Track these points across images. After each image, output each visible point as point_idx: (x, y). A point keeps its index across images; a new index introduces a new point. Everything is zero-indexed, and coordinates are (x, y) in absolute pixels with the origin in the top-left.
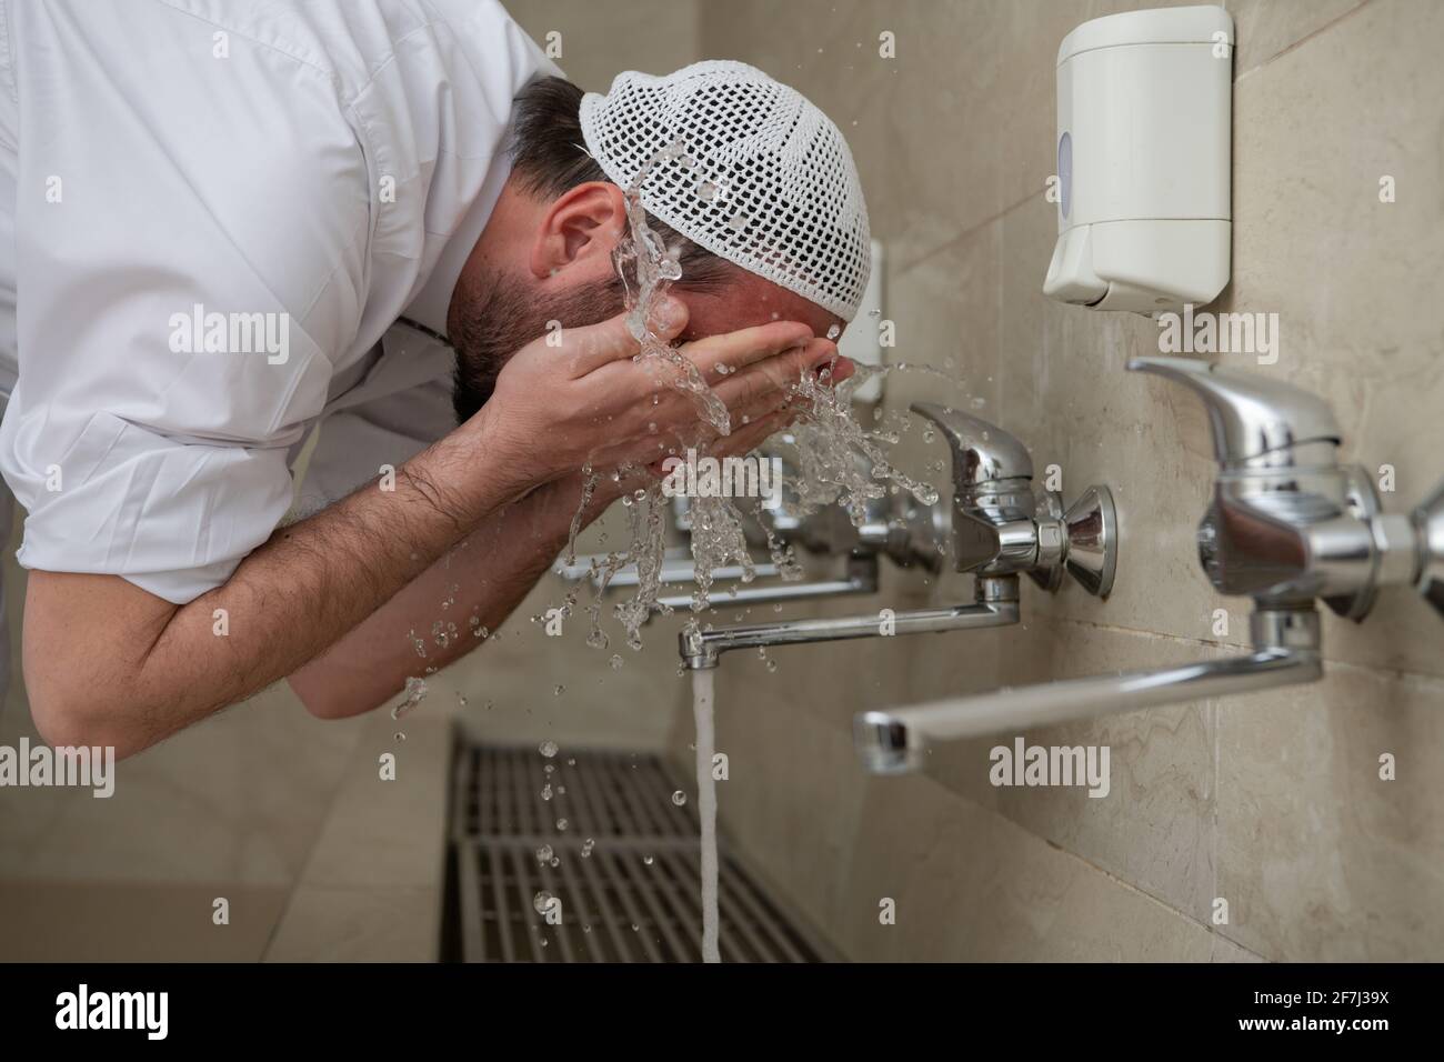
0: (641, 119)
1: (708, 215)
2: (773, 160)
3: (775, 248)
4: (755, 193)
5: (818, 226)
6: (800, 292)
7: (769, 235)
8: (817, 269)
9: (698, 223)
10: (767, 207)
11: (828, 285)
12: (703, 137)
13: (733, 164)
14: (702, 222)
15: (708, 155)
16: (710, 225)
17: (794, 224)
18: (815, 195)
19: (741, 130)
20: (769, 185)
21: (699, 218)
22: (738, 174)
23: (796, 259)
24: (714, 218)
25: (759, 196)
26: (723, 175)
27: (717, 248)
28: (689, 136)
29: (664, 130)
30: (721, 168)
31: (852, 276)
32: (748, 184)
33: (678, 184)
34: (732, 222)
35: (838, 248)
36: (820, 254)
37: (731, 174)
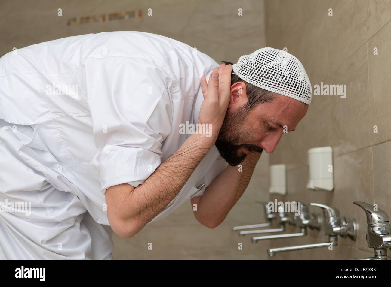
0: (246, 63)
1: (265, 81)
2: (279, 66)
3: (283, 87)
5: (293, 80)
6: (292, 97)
7: (281, 84)
8: (295, 91)
9: (263, 84)
10: (279, 77)
11: (299, 95)
13: (269, 68)
14: (264, 83)
15: (263, 67)
18: (291, 73)
19: (270, 60)
20: (279, 72)
21: (263, 83)
23: (289, 89)
24: (267, 82)
25: (277, 75)
26: (267, 71)
27: (269, 89)
28: (258, 64)
29: (252, 64)
30: (266, 70)
31: (305, 92)
32: (273, 72)
33: (257, 76)
34: (271, 82)
35: (300, 85)
36: (295, 87)
37: (269, 71)
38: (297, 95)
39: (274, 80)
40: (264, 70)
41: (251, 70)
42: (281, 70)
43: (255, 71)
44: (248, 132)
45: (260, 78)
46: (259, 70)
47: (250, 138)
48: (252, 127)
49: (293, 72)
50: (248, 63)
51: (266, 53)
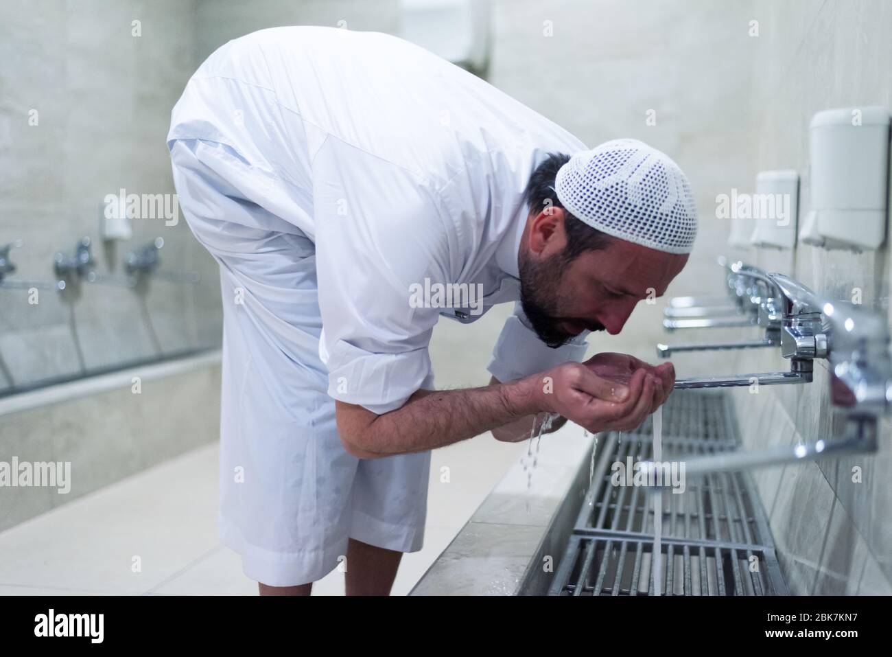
1: (594, 213)
4: (615, 201)
5: (648, 212)
6: (643, 244)
9: (591, 218)
10: (621, 207)
12: (592, 178)
13: (605, 188)
14: (593, 216)
15: (594, 186)
17: (635, 213)
18: (646, 199)
19: (609, 172)
20: (622, 196)
22: (607, 193)
23: (638, 229)
24: (597, 214)
25: (617, 202)
30: (600, 191)
32: (611, 197)
33: (582, 200)
34: (605, 216)
35: (662, 222)
37: (604, 194)
39: (610, 212)
40: (596, 192)
42: (626, 193)
43: (581, 192)
45: (587, 206)
46: (588, 190)
49: (652, 197)
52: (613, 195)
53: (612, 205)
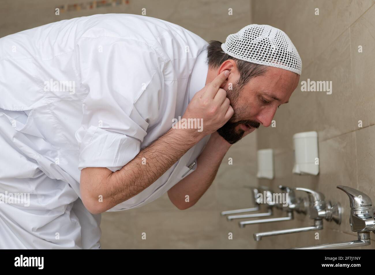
0: (234, 41)
1: (255, 56)
2: (267, 39)
3: (274, 59)
5: (283, 52)
6: (283, 68)
7: (272, 56)
8: (286, 62)
9: (254, 58)
10: (269, 50)
11: (290, 65)
12: (249, 39)
13: (258, 43)
14: (255, 58)
15: (251, 42)
16: (257, 58)
18: (280, 45)
19: (257, 35)
20: (268, 45)
22: (259, 44)
23: (280, 60)
24: (257, 56)
25: (266, 48)
26: (256, 46)
27: (260, 63)
28: (246, 40)
29: (240, 41)
30: (255, 44)
31: (295, 62)
32: (262, 46)
33: (247, 51)
34: (262, 56)
35: (290, 56)
36: (285, 58)
37: (258, 45)
38: (288, 66)
39: (264, 53)
40: (254, 45)
41: (240, 47)
42: (270, 43)
43: (244, 47)
44: (244, 107)
45: (250, 53)
46: (248, 46)
47: (247, 113)
48: (247, 102)
49: (282, 44)
50: (236, 41)
51: (252, 29)
52: (263, 45)
53: (264, 50)
